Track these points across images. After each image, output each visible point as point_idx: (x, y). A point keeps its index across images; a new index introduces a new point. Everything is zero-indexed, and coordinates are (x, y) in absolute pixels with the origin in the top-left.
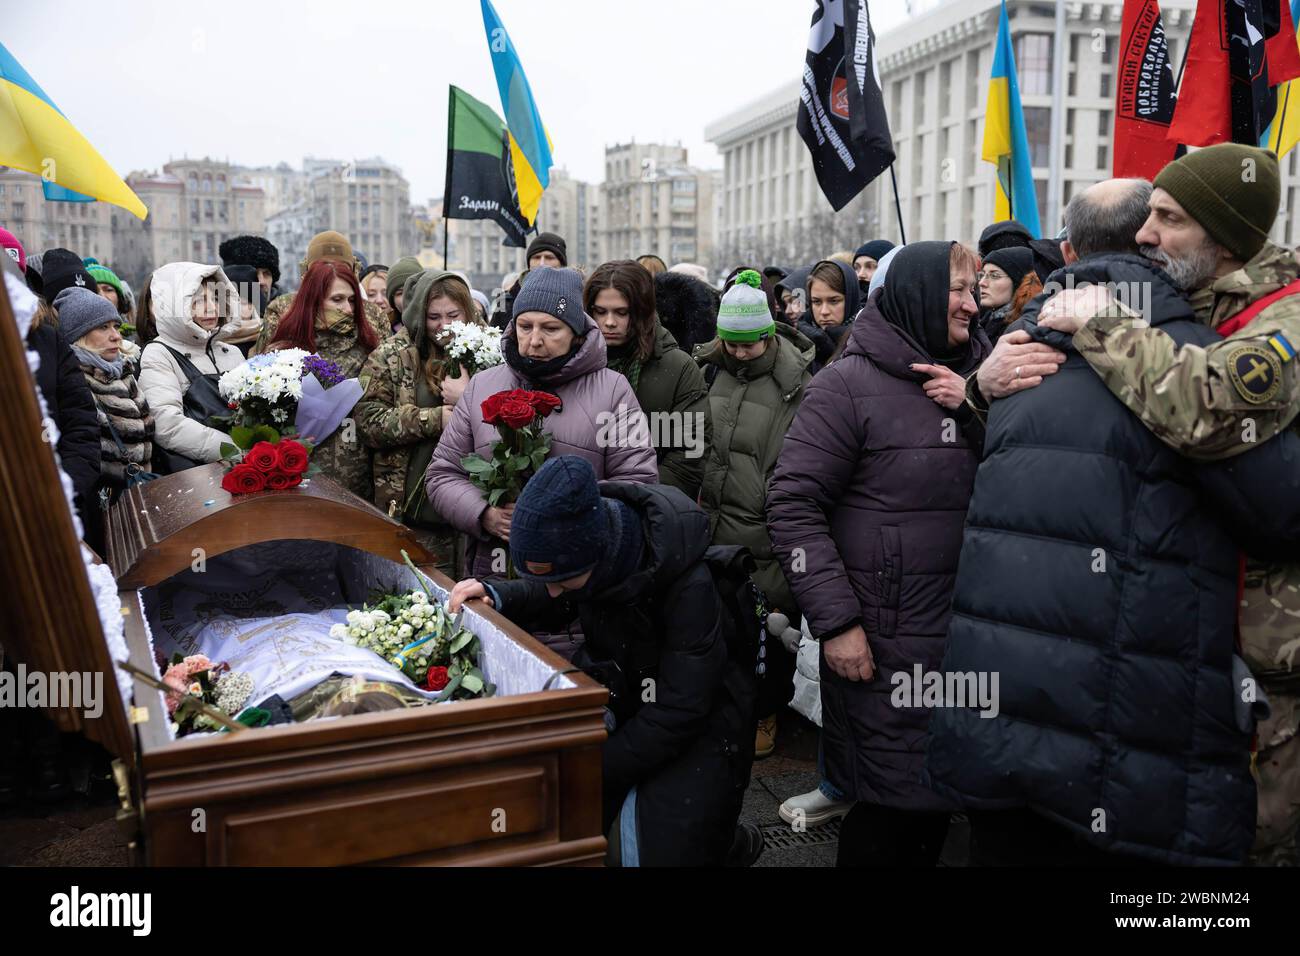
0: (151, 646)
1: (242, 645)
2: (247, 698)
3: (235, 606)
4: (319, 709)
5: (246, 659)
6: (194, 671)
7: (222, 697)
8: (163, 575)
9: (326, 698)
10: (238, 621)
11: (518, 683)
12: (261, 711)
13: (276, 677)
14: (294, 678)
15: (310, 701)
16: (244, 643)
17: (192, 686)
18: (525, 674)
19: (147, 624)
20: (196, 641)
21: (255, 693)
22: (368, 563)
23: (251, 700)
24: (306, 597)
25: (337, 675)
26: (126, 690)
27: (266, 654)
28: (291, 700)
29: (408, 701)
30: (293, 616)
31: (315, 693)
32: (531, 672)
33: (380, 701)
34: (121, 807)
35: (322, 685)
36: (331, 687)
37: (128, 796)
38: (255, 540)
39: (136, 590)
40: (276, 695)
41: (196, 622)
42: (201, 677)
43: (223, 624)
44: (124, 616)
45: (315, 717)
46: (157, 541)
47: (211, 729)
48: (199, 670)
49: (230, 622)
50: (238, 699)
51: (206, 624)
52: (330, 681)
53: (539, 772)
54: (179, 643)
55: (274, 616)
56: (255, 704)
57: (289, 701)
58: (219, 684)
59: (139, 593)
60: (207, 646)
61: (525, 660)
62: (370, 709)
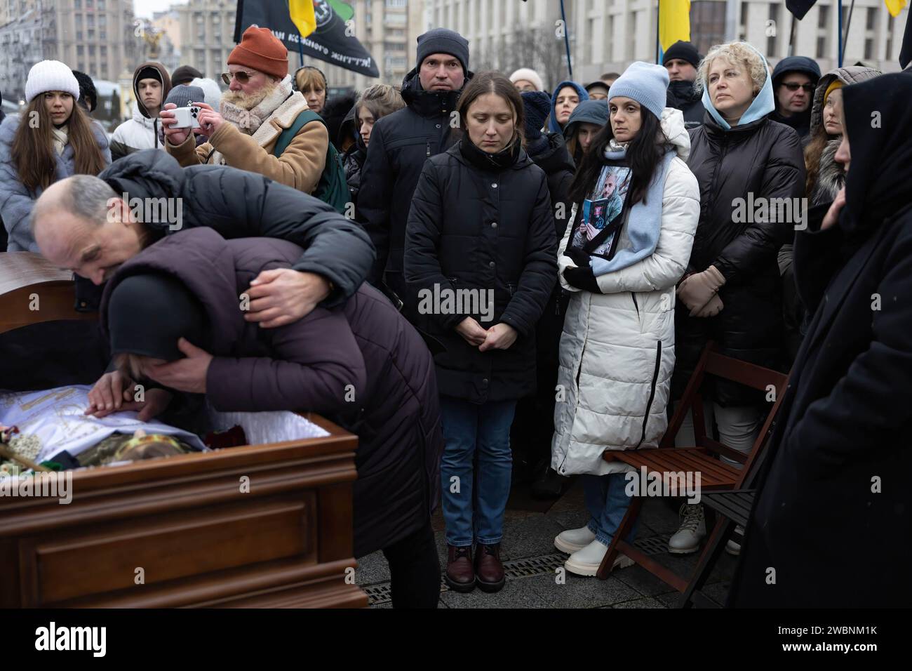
1: (26, 413)
10: (19, 393)
12: (55, 464)
14: (79, 438)
15: (95, 455)
16: (27, 411)
21: (44, 451)
25: (118, 433)
27: (49, 418)
28: (78, 455)
31: (99, 448)
40: (65, 452)
52: (112, 438)
53: (299, 506)
56: (47, 459)
57: (76, 456)
58: (11, 444)
62: (154, 455)
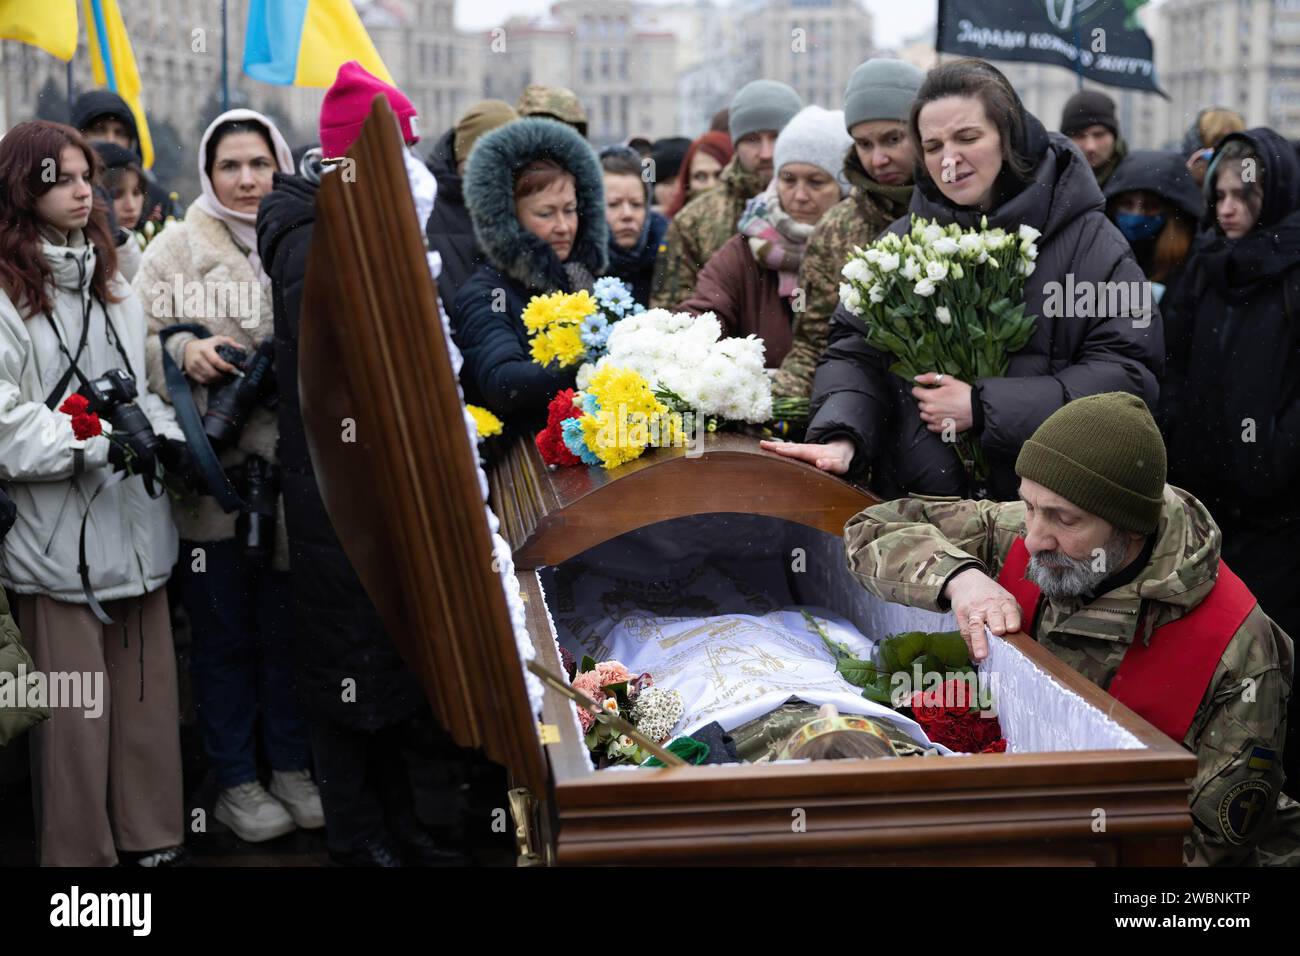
0: (557, 644)
1: (667, 653)
2: (675, 724)
3: (651, 600)
4: (773, 747)
5: (672, 673)
6: (608, 682)
7: (643, 720)
8: (567, 552)
9: (784, 733)
10: (660, 620)
11: (1054, 735)
12: (697, 743)
13: (713, 700)
15: (761, 735)
16: (668, 651)
17: (606, 703)
18: (1066, 724)
19: (549, 616)
20: (606, 643)
21: (684, 720)
22: (829, 550)
23: (680, 727)
24: (744, 593)
25: (794, 702)
26: (536, 699)
27: (697, 665)
29: (897, 746)
30: (732, 618)
32: (1075, 723)
33: (860, 743)
34: (520, 852)
35: (776, 715)
36: (789, 719)
37: (528, 839)
38: (684, 512)
39: (533, 570)
40: (715, 723)
41: (603, 617)
42: (618, 691)
43: (639, 622)
44: (525, 603)
45: (766, 757)
46: (561, 507)
47: (630, 761)
48: (614, 682)
49: (648, 621)
50: (664, 724)
51: (618, 621)
54: (583, 643)
55: (705, 616)
56: (688, 732)
57: (731, 732)
58: (639, 702)
59: (537, 574)
60: (619, 650)
61: (1066, 703)
62: (845, 753)
